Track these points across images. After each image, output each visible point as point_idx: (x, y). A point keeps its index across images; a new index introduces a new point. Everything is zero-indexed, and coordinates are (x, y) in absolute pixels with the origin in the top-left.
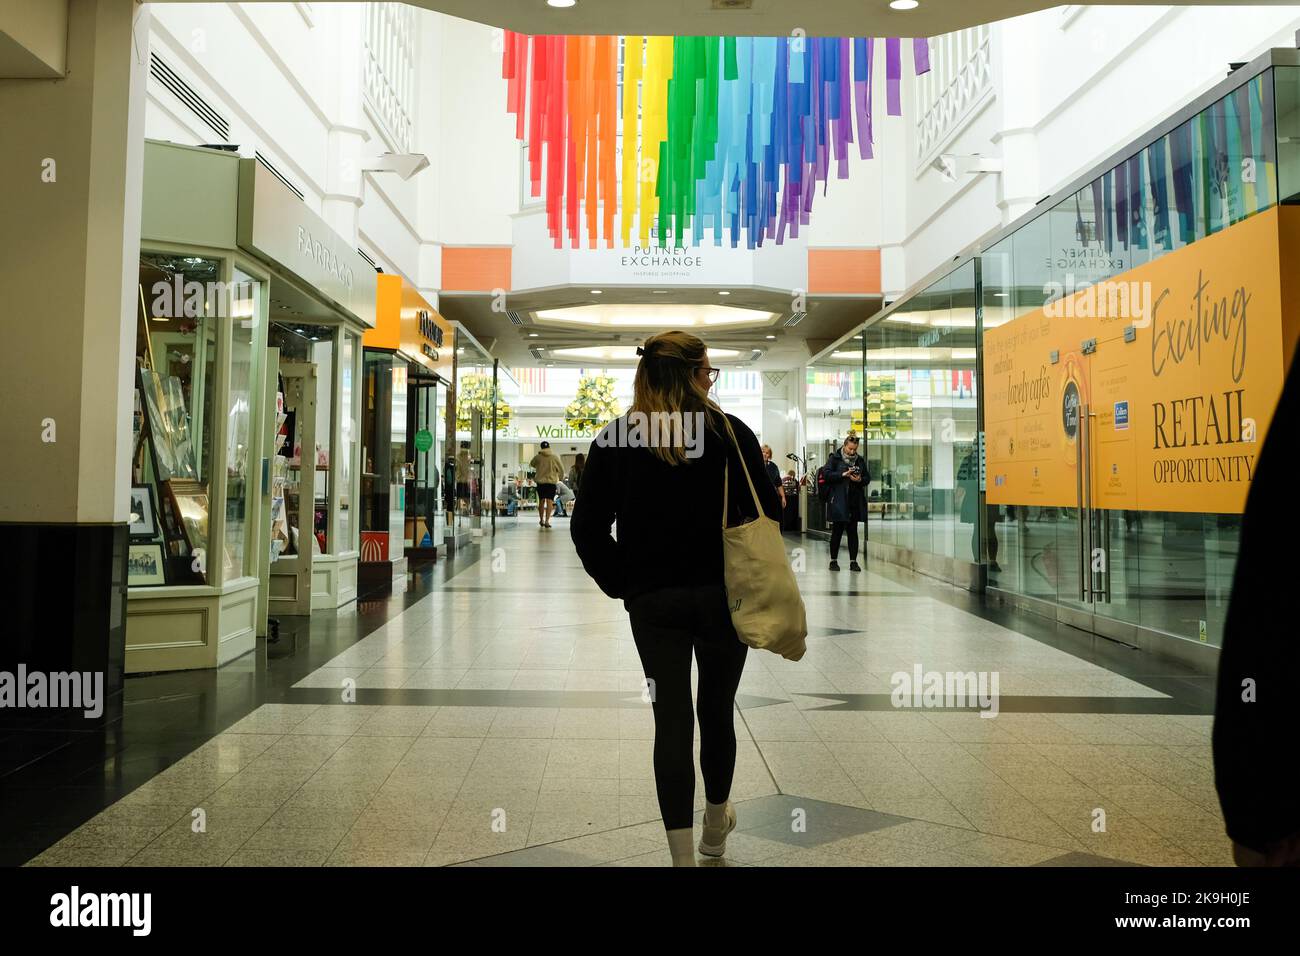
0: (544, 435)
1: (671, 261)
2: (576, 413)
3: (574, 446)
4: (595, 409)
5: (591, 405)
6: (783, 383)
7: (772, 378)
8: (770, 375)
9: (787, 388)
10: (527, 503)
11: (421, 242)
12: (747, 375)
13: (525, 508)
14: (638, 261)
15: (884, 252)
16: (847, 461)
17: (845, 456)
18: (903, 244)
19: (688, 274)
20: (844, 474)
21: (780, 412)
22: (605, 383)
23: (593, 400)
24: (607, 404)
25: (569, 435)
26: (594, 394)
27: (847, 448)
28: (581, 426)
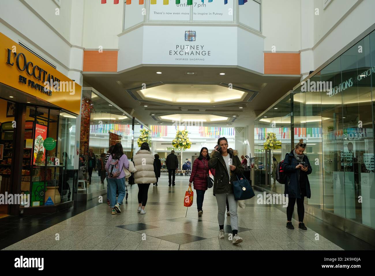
0: (169, 150)
1: (195, 53)
2: (175, 142)
3: (178, 153)
4: (181, 141)
5: (180, 140)
6: (242, 131)
7: (239, 130)
8: (238, 129)
9: (243, 133)
10: (164, 170)
11: (71, 46)
12: (229, 129)
13: (164, 171)
14: (178, 53)
15: (302, 54)
16: (298, 158)
17: (296, 155)
18: (313, 49)
19: (203, 60)
20: (297, 167)
21: (241, 141)
22: (185, 133)
23: (181, 138)
24: (185, 140)
25: (176, 150)
26: (181, 136)
27: (298, 151)
28: (177, 147)
